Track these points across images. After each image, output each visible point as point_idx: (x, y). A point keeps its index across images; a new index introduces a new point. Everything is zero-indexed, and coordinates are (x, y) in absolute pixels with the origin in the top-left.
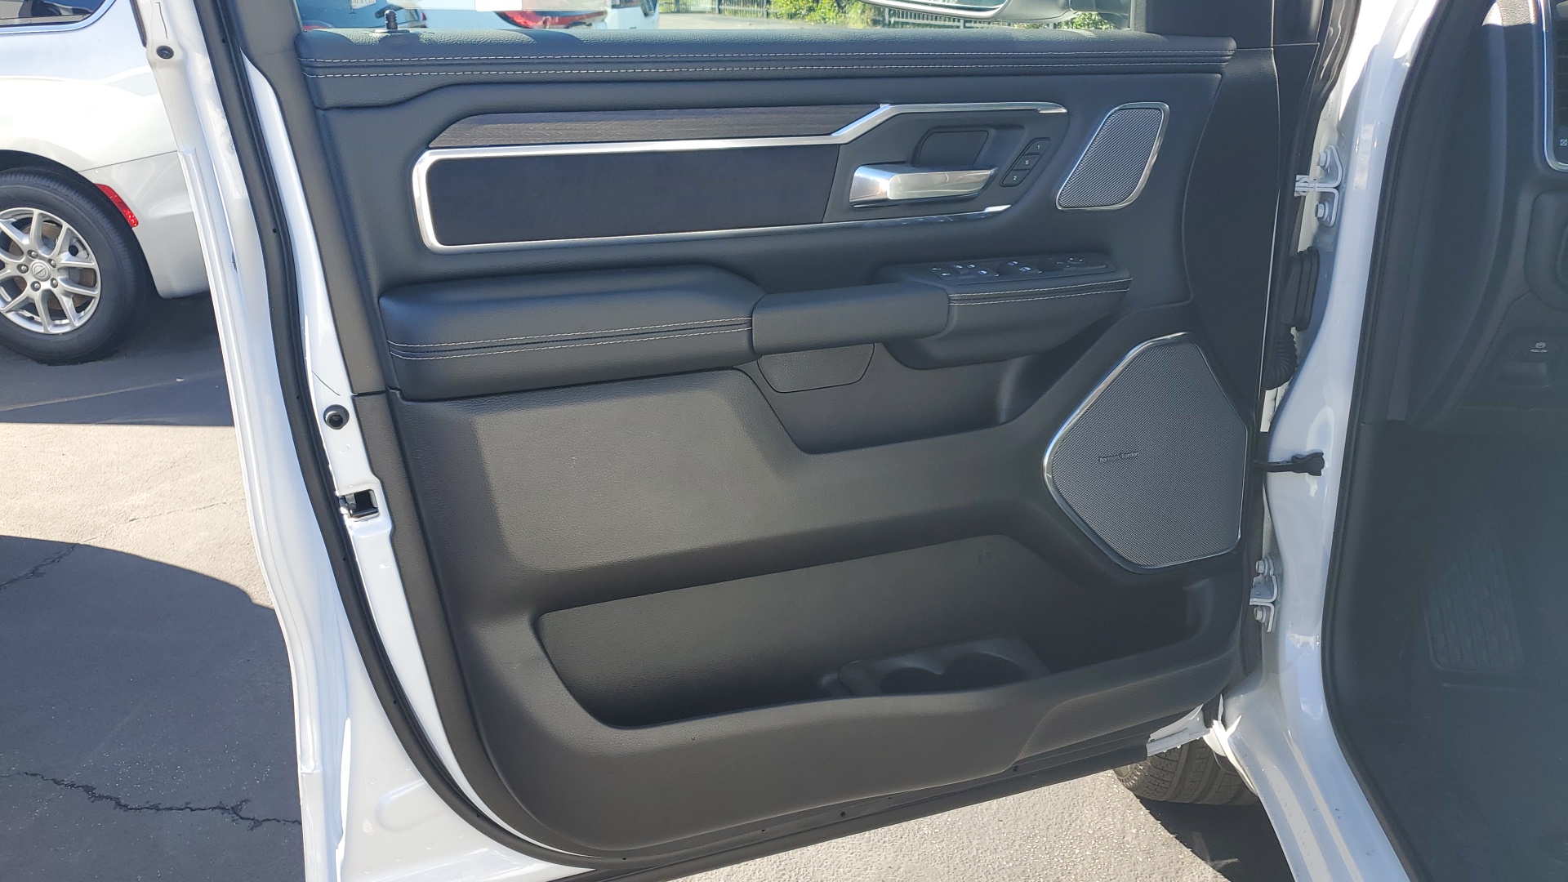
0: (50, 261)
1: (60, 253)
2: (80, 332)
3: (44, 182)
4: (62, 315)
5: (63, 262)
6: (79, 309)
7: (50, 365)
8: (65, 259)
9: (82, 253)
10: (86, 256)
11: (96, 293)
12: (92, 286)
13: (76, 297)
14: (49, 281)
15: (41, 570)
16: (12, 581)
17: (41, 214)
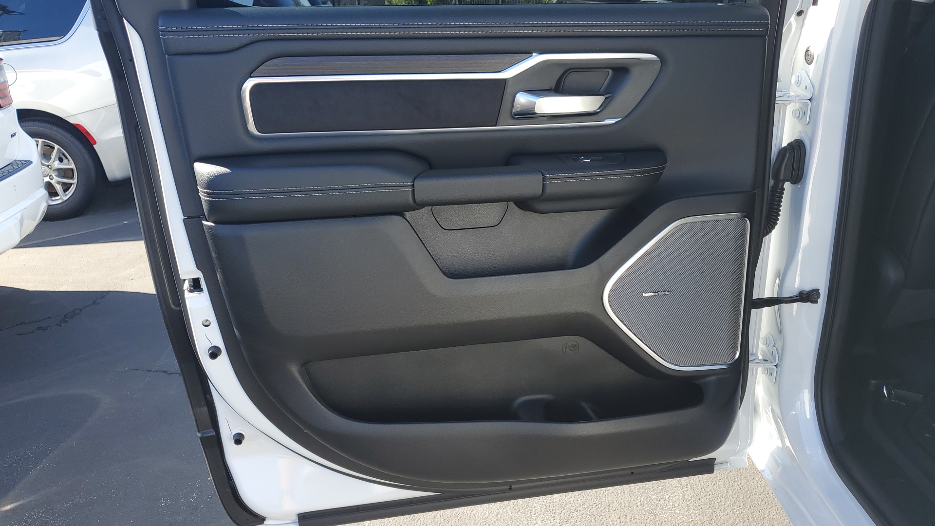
0: (48, 166)
1: (54, 161)
2: (67, 203)
3: (44, 125)
4: (56, 194)
5: (56, 166)
6: (65, 191)
7: (50, 221)
8: (57, 164)
9: (65, 161)
10: (68, 162)
11: (75, 181)
12: (72, 178)
13: (64, 184)
14: (48, 177)
15: (97, 301)
16: (85, 307)
17: (43, 141)
